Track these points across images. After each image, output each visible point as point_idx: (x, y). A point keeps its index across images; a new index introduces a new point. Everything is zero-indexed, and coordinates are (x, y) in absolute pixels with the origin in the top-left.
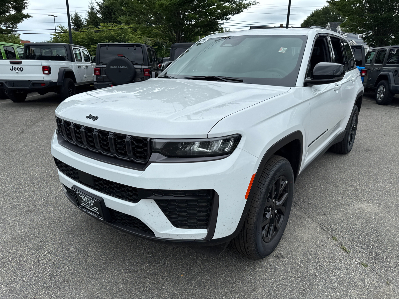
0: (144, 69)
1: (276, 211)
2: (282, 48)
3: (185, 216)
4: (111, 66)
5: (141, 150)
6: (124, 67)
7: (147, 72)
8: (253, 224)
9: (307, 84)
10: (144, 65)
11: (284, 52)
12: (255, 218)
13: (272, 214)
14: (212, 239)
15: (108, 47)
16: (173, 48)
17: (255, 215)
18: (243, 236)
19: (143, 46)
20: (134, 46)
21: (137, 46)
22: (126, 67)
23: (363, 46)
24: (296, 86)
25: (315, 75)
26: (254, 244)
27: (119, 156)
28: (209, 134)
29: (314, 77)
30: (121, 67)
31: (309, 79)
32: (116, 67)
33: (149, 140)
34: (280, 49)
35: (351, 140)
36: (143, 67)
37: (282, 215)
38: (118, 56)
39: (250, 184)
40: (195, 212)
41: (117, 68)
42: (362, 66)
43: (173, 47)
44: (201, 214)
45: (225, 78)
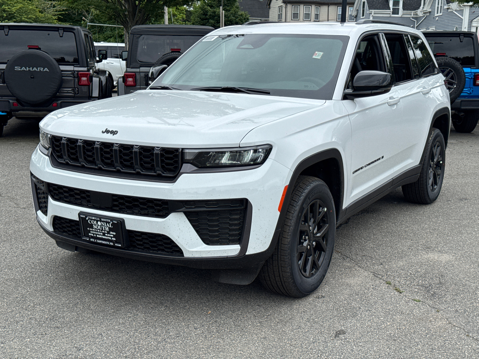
0: (79, 73)
1: (314, 243)
2: (316, 52)
3: (217, 231)
4: (16, 67)
5: (172, 162)
6: (42, 69)
7: (84, 79)
8: (287, 244)
9: (347, 96)
10: (79, 66)
11: (319, 58)
12: (289, 237)
13: (309, 245)
14: (245, 254)
15: (8, 32)
16: (134, 34)
17: (290, 234)
18: (276, 259)
19: (76, 30)
20: (60, 31)
21: (65, 30)
22: (46, 69)
23: (474, 33)
24: (333, 99)
25: (356, 87)
26: (289, 268)
27: (143, 172)
28: (242, 143)
29: (355, 89)
30: (35, 69)
31: (350, 91)
32: (25, 69)
33: (180, 150)
34: (315, 54)
35: (435, 182)
36: (76, 69)
37: (322, 252)
38: (30, 48)
39: (283, 195)
40: (227, 226)
41: (27, 70)
42: (475, 68)
43: (135, 32)
44: (233, 227)
45: (247, 89)
